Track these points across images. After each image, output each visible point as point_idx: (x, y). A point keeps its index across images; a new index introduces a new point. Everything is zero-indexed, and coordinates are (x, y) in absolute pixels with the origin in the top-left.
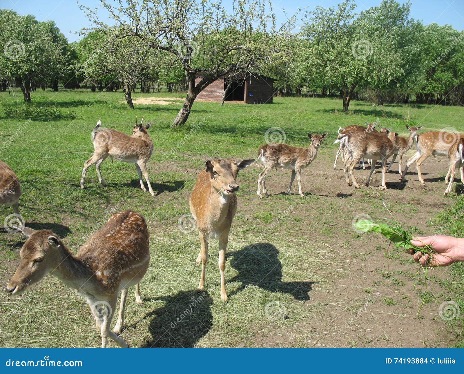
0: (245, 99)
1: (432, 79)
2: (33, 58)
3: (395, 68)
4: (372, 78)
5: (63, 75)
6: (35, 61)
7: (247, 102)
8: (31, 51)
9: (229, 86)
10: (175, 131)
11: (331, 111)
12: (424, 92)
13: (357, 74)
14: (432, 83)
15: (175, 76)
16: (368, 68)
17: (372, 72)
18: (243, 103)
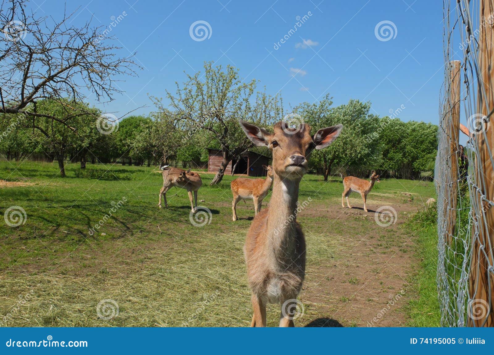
0: (248, 173)
1: (387, 159)
2: (93, 134)
3: (362, 148)
4: (346, 155)
5: (111, 149)
6: (95, 136)
7: (249, 175)
8: (93, 129)
9: (238, 161)
10: (213, 187)
11: (316, 181)
12: (382, 169)
13: (335, 152)
14: (387, 162)
15: (189, 155)
16: (343, 148)
17: (346, 151)
18: (246, 175)
